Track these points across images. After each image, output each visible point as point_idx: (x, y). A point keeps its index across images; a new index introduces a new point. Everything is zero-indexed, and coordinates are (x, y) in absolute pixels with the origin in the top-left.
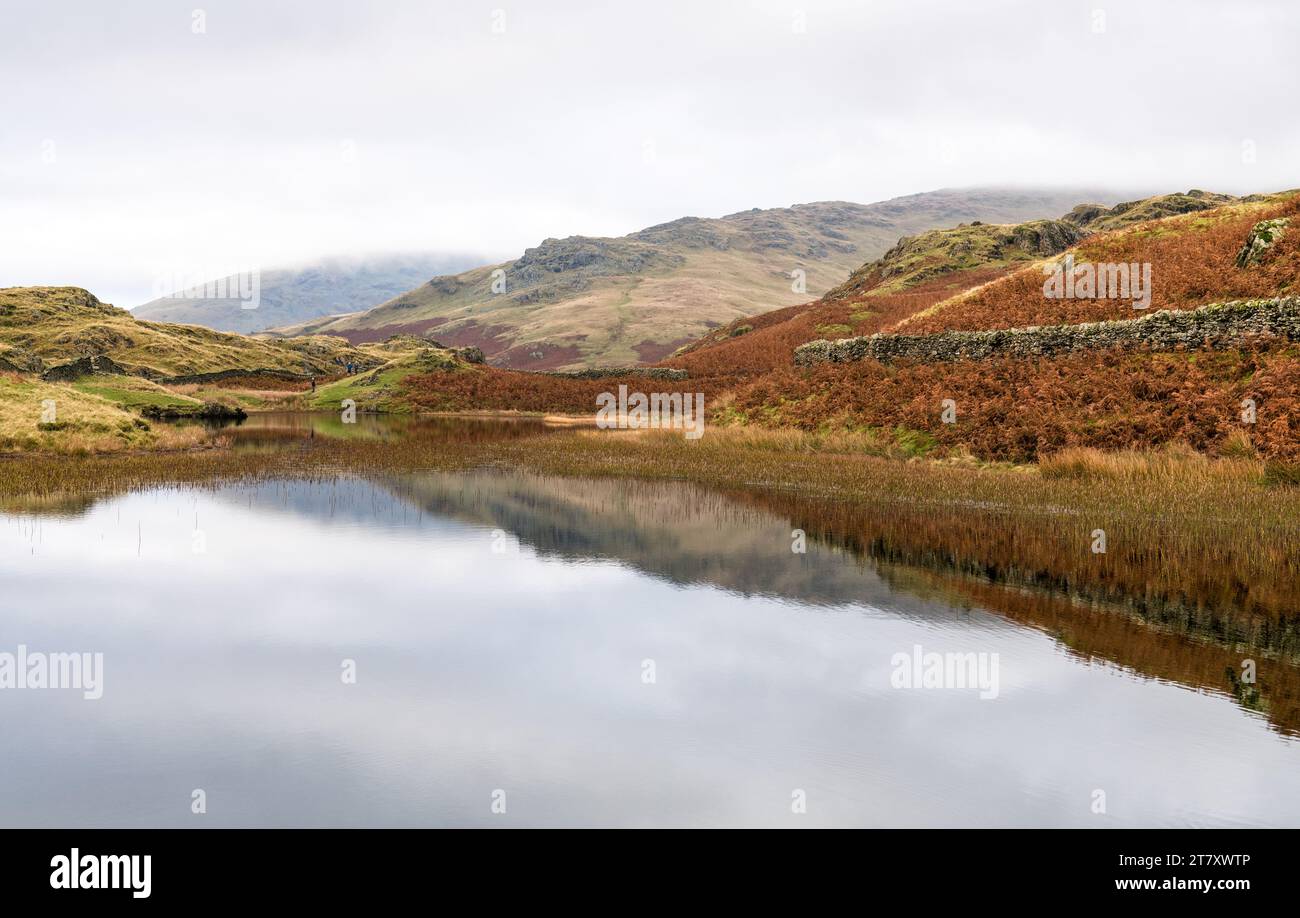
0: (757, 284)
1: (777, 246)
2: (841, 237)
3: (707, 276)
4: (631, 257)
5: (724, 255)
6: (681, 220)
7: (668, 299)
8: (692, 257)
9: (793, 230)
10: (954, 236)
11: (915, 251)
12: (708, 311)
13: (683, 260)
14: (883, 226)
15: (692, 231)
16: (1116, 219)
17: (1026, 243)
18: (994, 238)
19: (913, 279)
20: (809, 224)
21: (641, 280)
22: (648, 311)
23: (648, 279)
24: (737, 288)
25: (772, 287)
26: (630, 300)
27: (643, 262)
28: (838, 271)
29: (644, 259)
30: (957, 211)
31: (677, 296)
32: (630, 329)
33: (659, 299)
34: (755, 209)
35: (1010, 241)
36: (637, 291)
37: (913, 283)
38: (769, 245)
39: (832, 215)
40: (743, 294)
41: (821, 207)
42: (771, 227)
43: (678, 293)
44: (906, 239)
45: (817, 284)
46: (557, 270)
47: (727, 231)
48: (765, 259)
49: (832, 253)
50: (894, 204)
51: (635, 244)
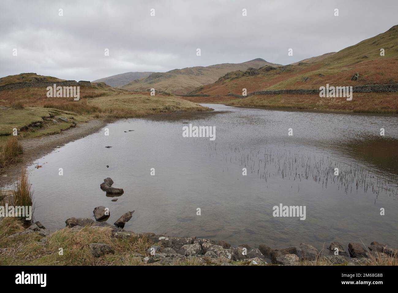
0: (189, 80)
1: (191, 74)
2: (201, 72)
3: (180, 79)
4: (168, 76)
5: (183, 75)
9: (194, 71)
10: (236, 72)
12: (181, 85)
13: (176, 76)
14: (208, 70)
17: (248, 74)
18: (243, 73)
21: (169, 79)
24: (186, 81)
25: (191, 81)
26: (168, 83)
29: (170, 76)
31: (176, 82)
33: (173, 83)
35: (245, 73)
36: (169, 81)
39: (200, 68)
42: (190, 70)
46: (155, 78)
48: (189, 76)
49: (200, 75)
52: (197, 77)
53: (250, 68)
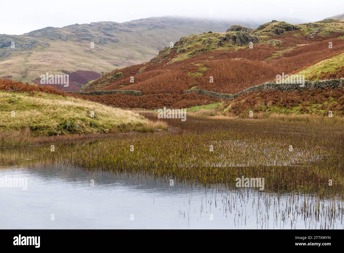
0: (80, 55)
1: (87, 39)
2: (112, 36)
3: (59, 51)
4: (27, 43)
5: (66, 43)
6: (46, 28)
7: (45, 61)
8: (52, 43)
9: (93, 33)
10: (203, 37)
11: (188, 43)
12: (62, 66)
13: (48, 45)
14: (128, 31)
15: (52, 33)
16: (261, 31)
17: (231, 40)
18: (219, 38)
19: (191, 54)
20: (99, 30)
21: (32, 53)
22: (37, 66)
23: (34, 53)
24: (73, 57)
25: (86, 56)
26: (28, 61)
27: (32, 45)
28: (112, 50)
29: (32, 44)
30: (157, 26)
31: (48, 60)
32: (30, 73)
33: (40, 61)
34: (76, 24)
35: (225, 39)
36: (30, 57)
37: (191, 56)
38: (83, 39)
39: (108, 27)
40: (75, 59)
41: (103, 24)
42: (84, 31)
43: (48, 58)
44: (184, 38)
45: (104, 55)
47: (66, 33)
48: (82, 44)
49: (109, 42)
50: (132, 23)
51: (28, 38)
52: (100, 47)
53: (235, 26)
